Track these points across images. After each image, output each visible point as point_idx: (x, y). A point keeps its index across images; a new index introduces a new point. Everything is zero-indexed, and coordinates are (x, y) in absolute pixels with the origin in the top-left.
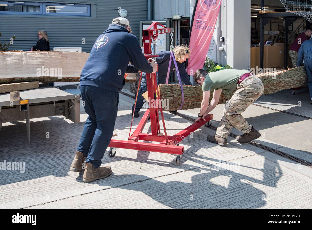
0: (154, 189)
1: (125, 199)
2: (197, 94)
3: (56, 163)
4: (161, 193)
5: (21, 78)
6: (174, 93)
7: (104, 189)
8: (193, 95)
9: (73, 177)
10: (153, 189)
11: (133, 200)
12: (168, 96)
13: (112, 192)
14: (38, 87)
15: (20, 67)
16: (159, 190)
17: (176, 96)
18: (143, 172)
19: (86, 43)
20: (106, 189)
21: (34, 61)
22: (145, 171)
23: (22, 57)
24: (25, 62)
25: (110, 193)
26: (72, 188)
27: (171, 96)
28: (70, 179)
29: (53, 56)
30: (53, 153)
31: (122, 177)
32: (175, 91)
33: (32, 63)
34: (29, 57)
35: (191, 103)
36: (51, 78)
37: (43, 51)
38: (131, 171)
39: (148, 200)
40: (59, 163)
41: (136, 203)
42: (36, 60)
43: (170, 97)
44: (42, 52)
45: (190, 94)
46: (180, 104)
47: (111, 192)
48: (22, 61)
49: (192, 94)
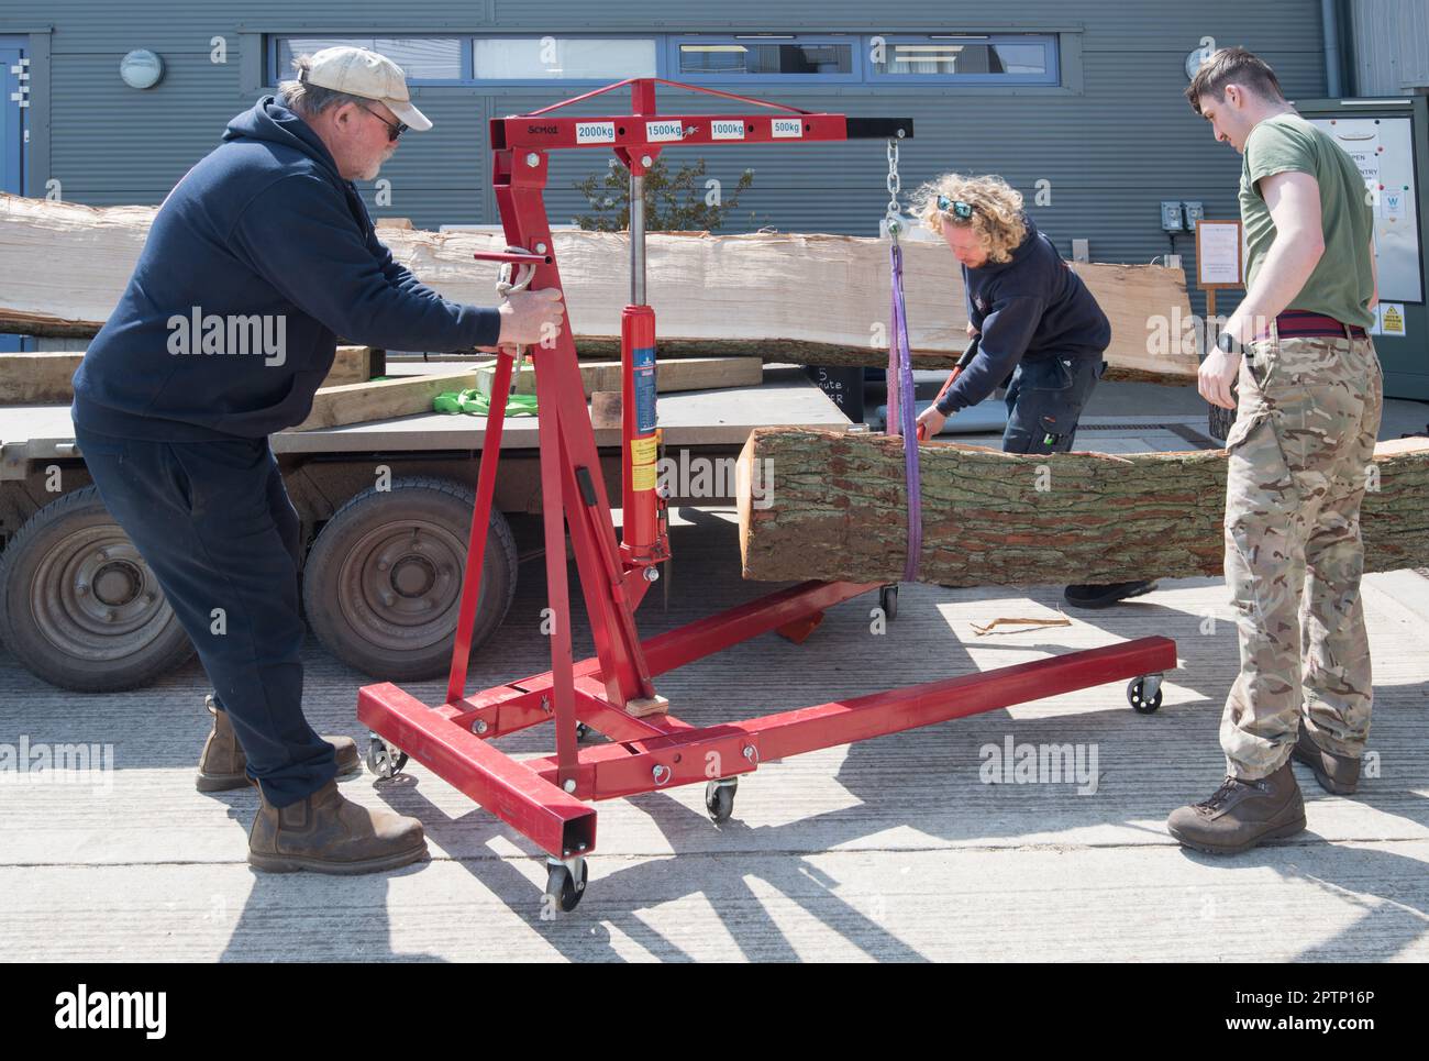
0: (1107, 896)
1: (954, 911)
2: (1024, 500)
3: (759, 703)
4: (1130, 924)
5: (695, 342)
6: (848, 486)
7: (891, 850)
8: (996, 509)
9: (796, 771)
10: (1104, 893)
11: (987, 926)
12: (802, 500)
13: (912, 869)
14: (761, 380)
15: (692, 296)
16: (1131, 908)
17: (866, 504)
18: (1100, 807)
19: (1052, 201)
20: (896, 851)
21: (747, 273)
22: (1109, 807)
23: (702, 255)
24: (712, 278)
25: (905, 871)
26: (766, 816)
27: (828, 500)
28: (778, 778)
29: (827, 255)
30: (771, 660)
31: (989, 812)
32: (861, 474)
33: (740, 282)
34: (731, 258)
35: (987, 552)
36: (809, 346)
37: (786, 236)
38: (1043, 795)
39: (1055, 940)
40: (774, 702)
41: (994, 939)
42: (754, 273)
43: (819, 507)
44: (781, 238)
45: (970, 496)
46: (901, 552)
47: (908, 868)
48: (702, 271)
49: (984, 499)
